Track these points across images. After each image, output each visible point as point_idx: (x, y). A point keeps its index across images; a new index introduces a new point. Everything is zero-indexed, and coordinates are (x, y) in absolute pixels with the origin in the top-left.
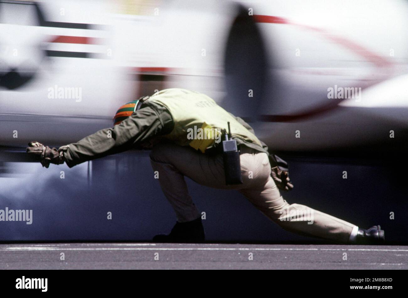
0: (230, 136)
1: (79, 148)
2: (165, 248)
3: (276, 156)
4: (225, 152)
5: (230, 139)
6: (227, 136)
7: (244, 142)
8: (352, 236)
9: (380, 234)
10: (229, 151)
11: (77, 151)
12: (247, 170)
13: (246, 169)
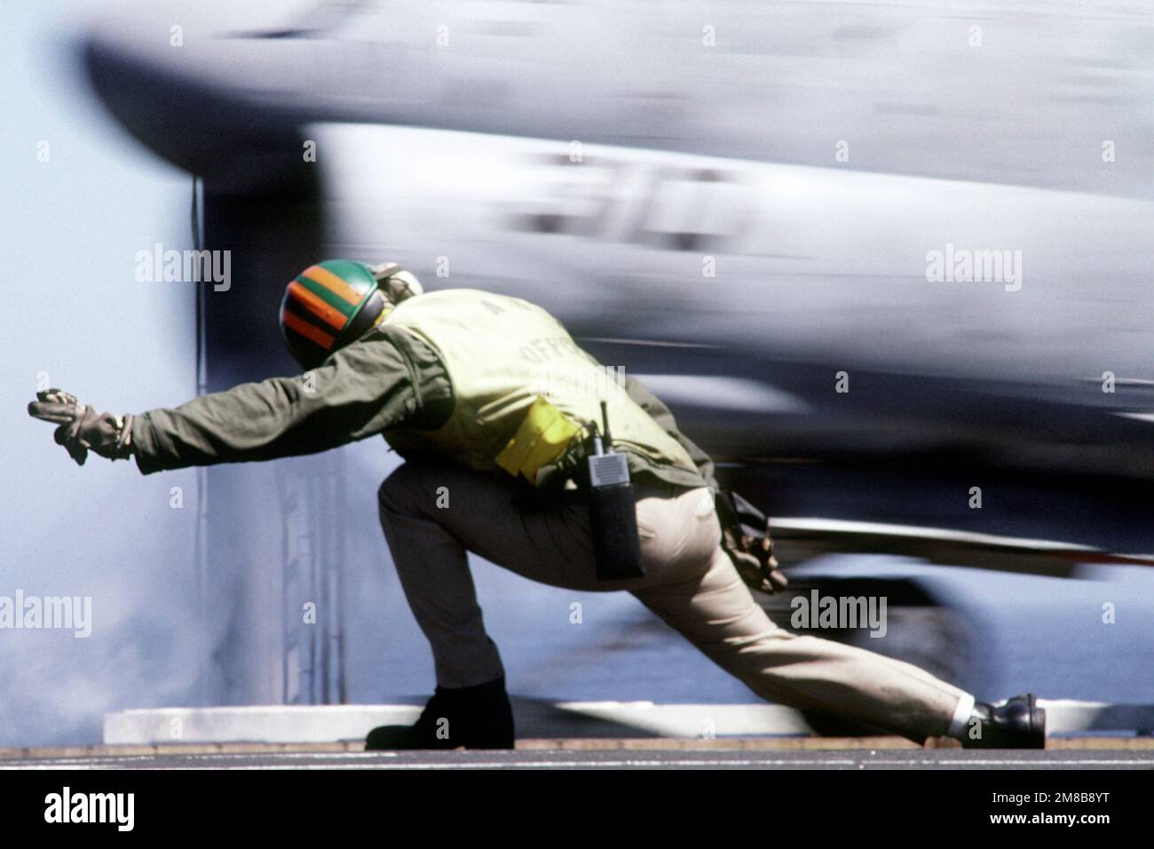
0: (607, 441)
1: (180, 423)
2: (425, 762)
3: (735, 495)
4: (595, 488)
5: (607, 449)
6: (599, 442)
7: (650, 464)
8: (958, 723)
9: (1033, 718)
10: (604, 484)
11: (173, 431)
12: (652, 535)
13: (651, 532)
